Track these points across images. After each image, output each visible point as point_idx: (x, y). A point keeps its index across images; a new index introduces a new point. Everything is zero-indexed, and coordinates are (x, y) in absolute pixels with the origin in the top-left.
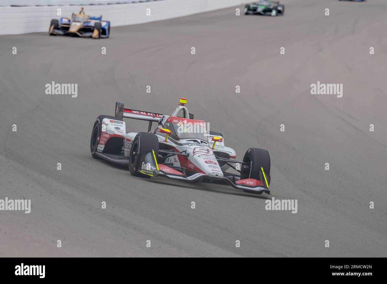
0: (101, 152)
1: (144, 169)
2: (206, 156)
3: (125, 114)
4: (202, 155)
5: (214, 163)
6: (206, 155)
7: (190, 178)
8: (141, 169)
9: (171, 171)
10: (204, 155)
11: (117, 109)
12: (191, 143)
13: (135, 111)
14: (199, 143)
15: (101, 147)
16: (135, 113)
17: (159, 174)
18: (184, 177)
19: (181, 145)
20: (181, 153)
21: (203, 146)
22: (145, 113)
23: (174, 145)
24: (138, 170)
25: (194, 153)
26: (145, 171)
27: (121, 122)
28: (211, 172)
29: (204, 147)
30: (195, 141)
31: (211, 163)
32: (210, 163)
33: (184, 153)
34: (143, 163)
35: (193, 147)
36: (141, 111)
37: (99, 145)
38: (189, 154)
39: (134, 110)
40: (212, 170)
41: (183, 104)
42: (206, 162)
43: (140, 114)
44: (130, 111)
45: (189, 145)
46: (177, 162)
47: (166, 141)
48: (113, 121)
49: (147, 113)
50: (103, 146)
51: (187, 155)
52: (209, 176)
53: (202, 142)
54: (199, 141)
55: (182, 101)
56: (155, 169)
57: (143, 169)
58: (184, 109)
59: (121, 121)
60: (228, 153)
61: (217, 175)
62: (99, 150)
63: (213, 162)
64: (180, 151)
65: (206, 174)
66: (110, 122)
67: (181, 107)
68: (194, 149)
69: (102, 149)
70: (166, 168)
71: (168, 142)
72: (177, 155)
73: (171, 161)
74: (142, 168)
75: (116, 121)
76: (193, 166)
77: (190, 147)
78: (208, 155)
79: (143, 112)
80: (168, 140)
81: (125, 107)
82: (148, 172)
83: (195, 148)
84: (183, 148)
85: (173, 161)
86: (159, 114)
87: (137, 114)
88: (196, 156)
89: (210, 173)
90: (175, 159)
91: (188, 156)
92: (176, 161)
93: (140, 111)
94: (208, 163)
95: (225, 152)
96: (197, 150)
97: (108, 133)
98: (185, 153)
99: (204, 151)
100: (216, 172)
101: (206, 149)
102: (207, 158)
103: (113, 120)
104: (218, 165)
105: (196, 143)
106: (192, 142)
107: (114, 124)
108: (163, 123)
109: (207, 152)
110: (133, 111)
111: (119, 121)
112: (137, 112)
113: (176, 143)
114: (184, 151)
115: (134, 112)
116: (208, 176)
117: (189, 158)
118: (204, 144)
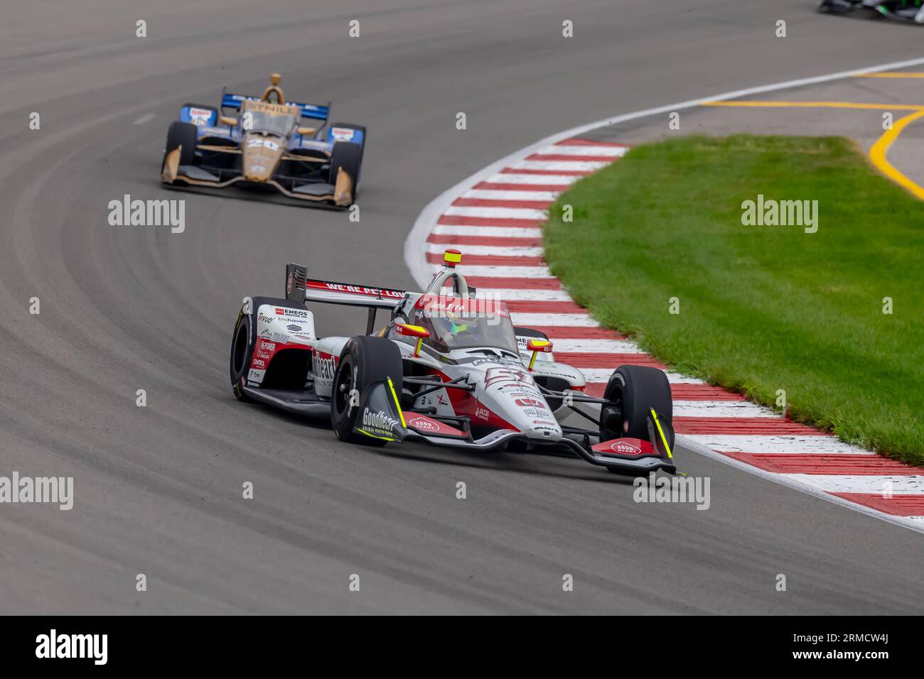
0: (256, 387)
1: (369, 424)
2: (518, 388)
3: (311, 293)
4: (507, 386)
5: (537, 404)
6: (518, 385)
7: (481, 443)
8: (361, 426)
9: (435, 427)
10: (513, 385)
11: (290, 281)
12: (478, 358)
13: (334, 283)
14: (499, 357)
15: (257, 375)
16: (333, 290)
17: (407, 434)
18: (467, 440)
19: (455, 362)
20: (455, 383)
21: (509, 364)
22: (357, 289)
23: (437, 364)
24: (355, 428)
25: (487, 381)
26: (372, 430)
27: (303, 311)
28: (533, 426)
29: (510, 367)
30: (487, 352)
31: (532, 405)
32: (529, 405)
33: (462, 384)
34: (367, 410)
35: (484, 367)
36: (349, 285)
37: (251, 370)
38: (474, 384)
39: (330, 283)
40: (535, 422)
41: (451, 264)
42: (518, 402)
43: (346, 292)
44: (320, 284)
45: (475, 362)
46: (446, 404)
47: (417, 356)
48: (283, 310)
49: (362, 288)
50: (262, 373)
51: (471, 387)
52: (527, 435)
53: (504, 354)
54: (498, 351)
55: (449, 258)
56: (397, 423)
57: (367, 426)
58: (455, 276)
59: (300, 310)
60: (567, 378)
61: (547, 433)
62: (251, 381)
63: (534, 402)
64: (454, 378)
65: (519, 431)
66: (277, 313)
67: (448, 271)
68: (487, 373)
69: (260, 380)
70: (423, 421)
71: (420, 357)
72: (444, 388)
73: (430, 403)
74: (365, 423)
75: (291, 309)
76: (487, 414)
77: (475, 367)
78: (523, 386)
79: (353, 286)
80: (421, 353)
81: (310, 276)
82: (379, 431)
83: (488, 369)
84: (459, 371)
85: (435, 404)
86: (391, 291)
87: (338, 291)
88: (492, 390)
89: (531, 429)
90: (441, 399)
91: (473, 390)
92: (443, 403)
93: (344, 284)
94: (524, 405)
95: (559, 376)
96: (494, 373)
97: (271, 339)
98: (466, 382)
99: (511, 377)
100: (543, 426)
101: (516, 372)
102: (520, 392)
103: (284, 308)
104: (547, 410)
105: (490, 356)
106: (482, 355)
107: (285, 317)
108: (407, 311)
109: (518, 377)
110: (328, 285)
111: (298, 310)
112: (339, 286)
113: (441, 359)
114: (462, 379)
115: (331, 286)
116: (524, 437)
117: (475, 394)
118: (509, 358)
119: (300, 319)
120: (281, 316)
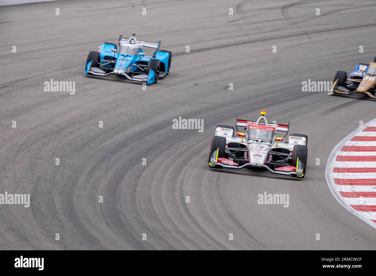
3: (239, 124)
7: (240, 167)
9: (229, 162)
10: (256, 150)
12: (253, 143)
17: (216, 164)
18: (237, 166)
21: (261, 144)
23: (246, 144)
25: (251, 149)
27: (230, 129)
28: (253, 162)
31: (257, 156)
34: (211, 157)
36: (254, 121)
38: (249, 150)
41: (263, 115)
42: (254, 155)
44: (245, 121)
47: (242, 142)
48: (224, 129)
52: (252, 165)
53: (262, 141)
54: (260, 141)
55: (262, 113)
58: (263, 119)
60: (289, 149)
61: (257, 164)
63: (259, 155)
65: (250, 163)
66: (222, 130)
67: (262, 117)
68: (252, 147)
70: (226, 161)
74: (211, 161)
75: (226, 129)
77: (251, 145)
78: (259, 150)
82: (212, 164)
83: (254, 146)
88: (251, 151)
94: (255, 156)
99: (258, 148)
100: (256, 162)
101: (261, 146)
104: (264, 158)
106: (256, 142)
107: (224, 131)
109: (260, 148)
114: (247, 148)
115: (248, 122)
118: (263, 143)
119: (229, 131)
120: (223, 131)
